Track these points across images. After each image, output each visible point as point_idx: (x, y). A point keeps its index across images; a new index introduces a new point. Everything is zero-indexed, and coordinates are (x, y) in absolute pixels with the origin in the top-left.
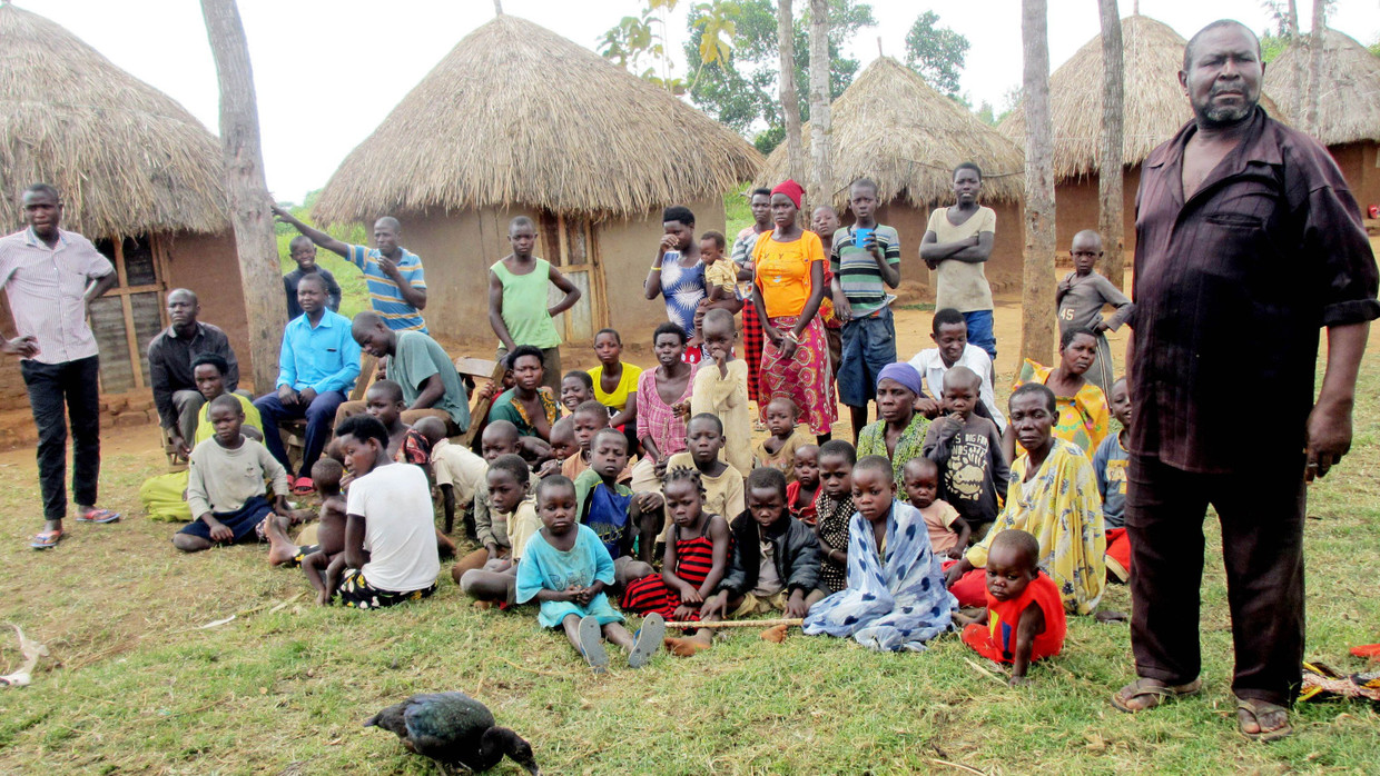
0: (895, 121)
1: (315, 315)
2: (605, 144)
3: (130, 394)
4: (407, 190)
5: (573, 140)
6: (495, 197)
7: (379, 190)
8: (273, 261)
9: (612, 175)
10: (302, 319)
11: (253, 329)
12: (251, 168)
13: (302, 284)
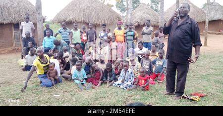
0: (144, 13)
1: (49, 36)
2: (98, 14)
3: (20, 47)
4: (66, 19)
5: (93, 13)
6: (80, 21)
7: (62, 18)
8: (43, 27)
9: (99, 18)
10: (47, 37)
11: (39, 38)
12: (40, 13)
13: (47, 32)
